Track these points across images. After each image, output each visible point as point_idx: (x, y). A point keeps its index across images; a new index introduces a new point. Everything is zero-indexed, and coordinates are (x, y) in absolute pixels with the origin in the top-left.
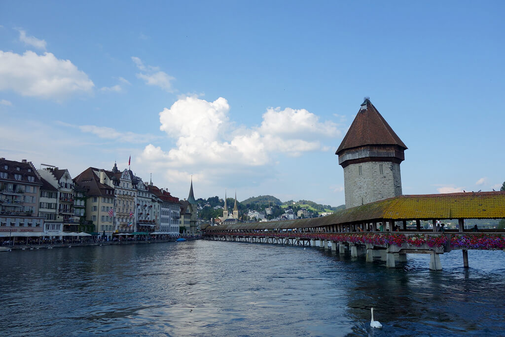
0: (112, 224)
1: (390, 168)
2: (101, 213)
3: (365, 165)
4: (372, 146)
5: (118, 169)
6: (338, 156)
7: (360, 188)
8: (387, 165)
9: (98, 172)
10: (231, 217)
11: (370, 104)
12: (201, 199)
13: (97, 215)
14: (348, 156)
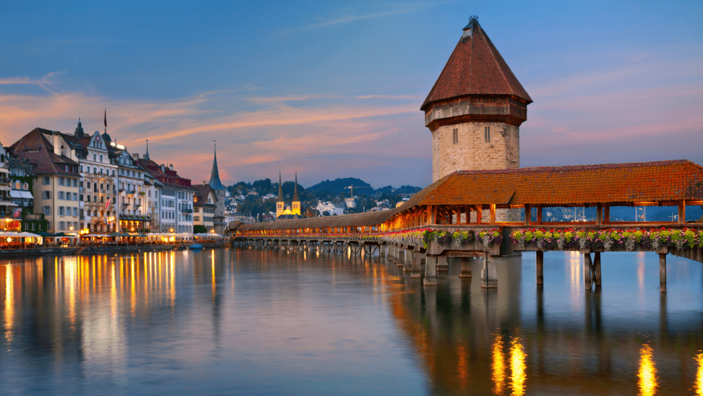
0: (77, 220)
1: (501, 132)
2: (59, 203)
3: (463, 129)
4: (473, 97)
5: (85, 132)
6: (424, 112)
7: (454, 164)
8: (496, 129)
9: (51, 137)
10: (288, 212)
11: (477, 28)
12: (243, 183)
13: (51, 205)
14: (437, 113)
